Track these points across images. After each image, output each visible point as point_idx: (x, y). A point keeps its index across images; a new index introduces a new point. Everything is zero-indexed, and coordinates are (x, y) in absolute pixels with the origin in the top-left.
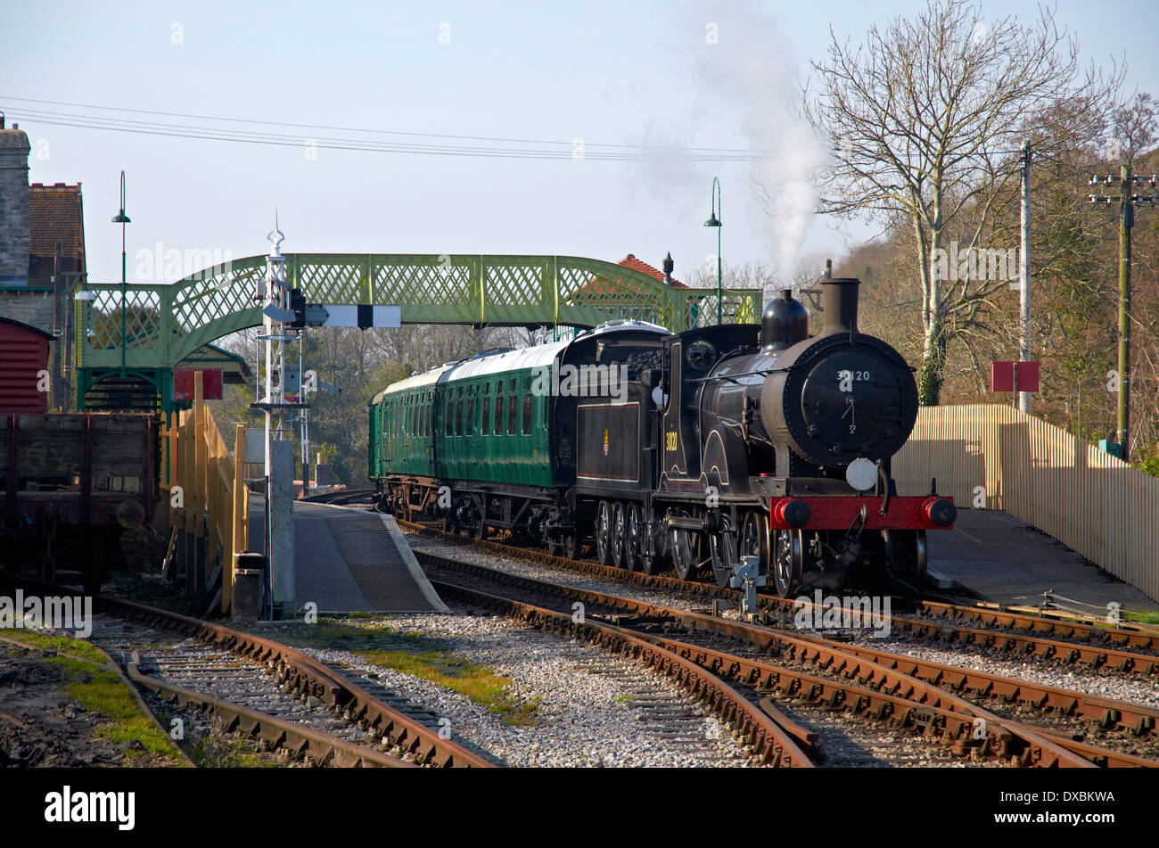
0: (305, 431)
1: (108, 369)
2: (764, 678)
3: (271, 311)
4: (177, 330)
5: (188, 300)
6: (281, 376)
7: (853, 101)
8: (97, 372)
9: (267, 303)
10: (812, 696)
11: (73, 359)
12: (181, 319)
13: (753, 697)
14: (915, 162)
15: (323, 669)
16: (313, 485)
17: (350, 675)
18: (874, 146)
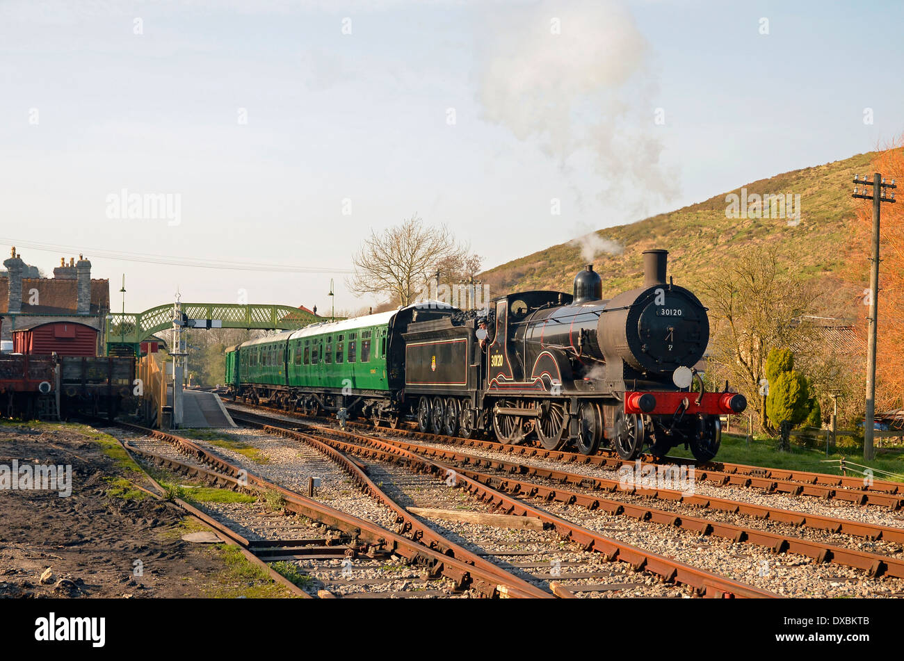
0: (186, 366)
1: (117, 343)
2: (348, 449)
3: (175, 321)
4: (142, 330)
5: (146, 319)
6: (179, 344)
7: (380, 254)
8: (113, 344)
9: (175, 318)
10: (365, 454)
11: (105, 340)
12: (143, 326)
13: (345, 454)
14: (400, 275)
15: (194, 445)
16: (189, 386)
17: (203, 447)
18: (386, 269)
